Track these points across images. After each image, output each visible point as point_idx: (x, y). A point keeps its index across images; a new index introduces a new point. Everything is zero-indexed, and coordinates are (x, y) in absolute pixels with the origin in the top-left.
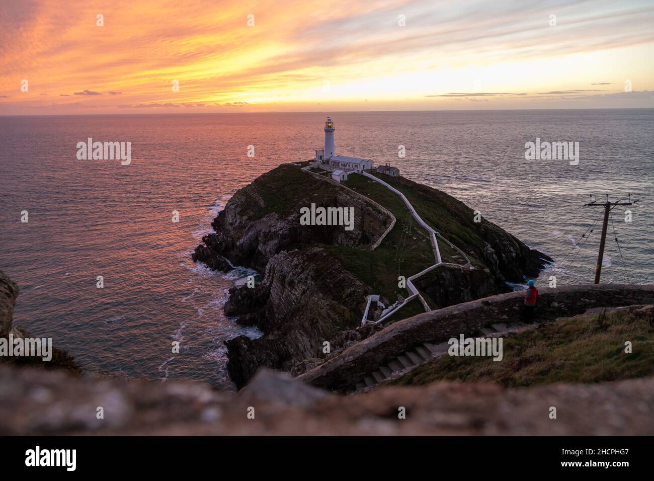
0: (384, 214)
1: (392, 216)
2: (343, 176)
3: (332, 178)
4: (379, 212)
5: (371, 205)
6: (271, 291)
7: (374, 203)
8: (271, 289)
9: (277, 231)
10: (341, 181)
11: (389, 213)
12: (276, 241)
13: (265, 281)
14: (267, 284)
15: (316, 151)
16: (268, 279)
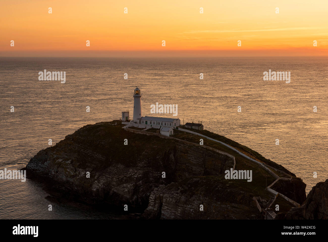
0: (222, 155)
1: (230, 156)
2: (171, 131)
3: (160, 134)
4: (218, 153)
5: (210, 150)
6: (163, 212)
7: (211, 148)
8: (161, 211)
9: (132, 176)
10: (170, 135)
11: (226, 154)
12: (133, 184)
13: (150, 208)
14: (155, 209)
15: (122, 112)
16: (154, 206)
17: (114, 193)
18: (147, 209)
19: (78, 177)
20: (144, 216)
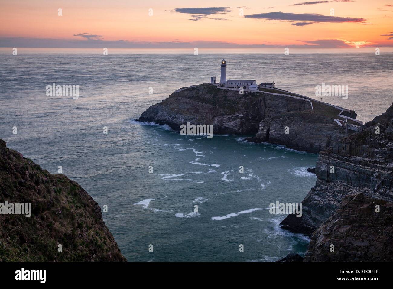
1: (306, 100)
2: (257, 87)
3: (249, 89)
6: (270, 133)
10: (257, 90)
12: (239, 120)
13: (260, 132)
14: (264, 133)
15: (211, 78)
16: (263, 130)
17: (225, 127)
18: (258, 133)
19: (196, 119)
20: (258, 137)
